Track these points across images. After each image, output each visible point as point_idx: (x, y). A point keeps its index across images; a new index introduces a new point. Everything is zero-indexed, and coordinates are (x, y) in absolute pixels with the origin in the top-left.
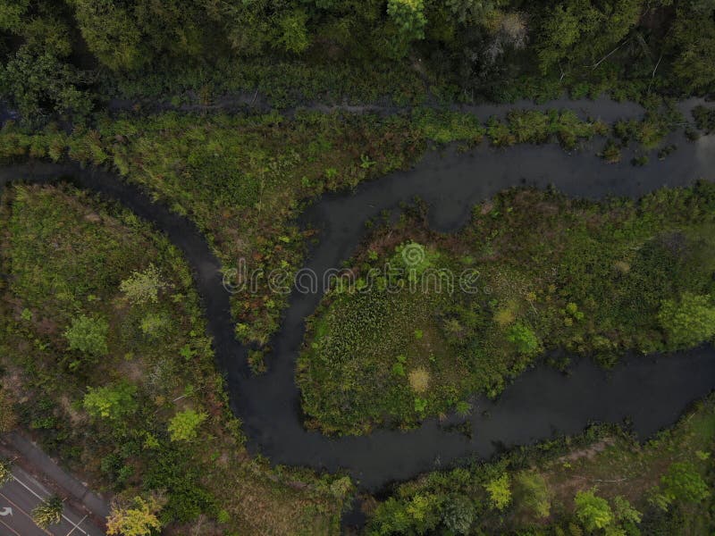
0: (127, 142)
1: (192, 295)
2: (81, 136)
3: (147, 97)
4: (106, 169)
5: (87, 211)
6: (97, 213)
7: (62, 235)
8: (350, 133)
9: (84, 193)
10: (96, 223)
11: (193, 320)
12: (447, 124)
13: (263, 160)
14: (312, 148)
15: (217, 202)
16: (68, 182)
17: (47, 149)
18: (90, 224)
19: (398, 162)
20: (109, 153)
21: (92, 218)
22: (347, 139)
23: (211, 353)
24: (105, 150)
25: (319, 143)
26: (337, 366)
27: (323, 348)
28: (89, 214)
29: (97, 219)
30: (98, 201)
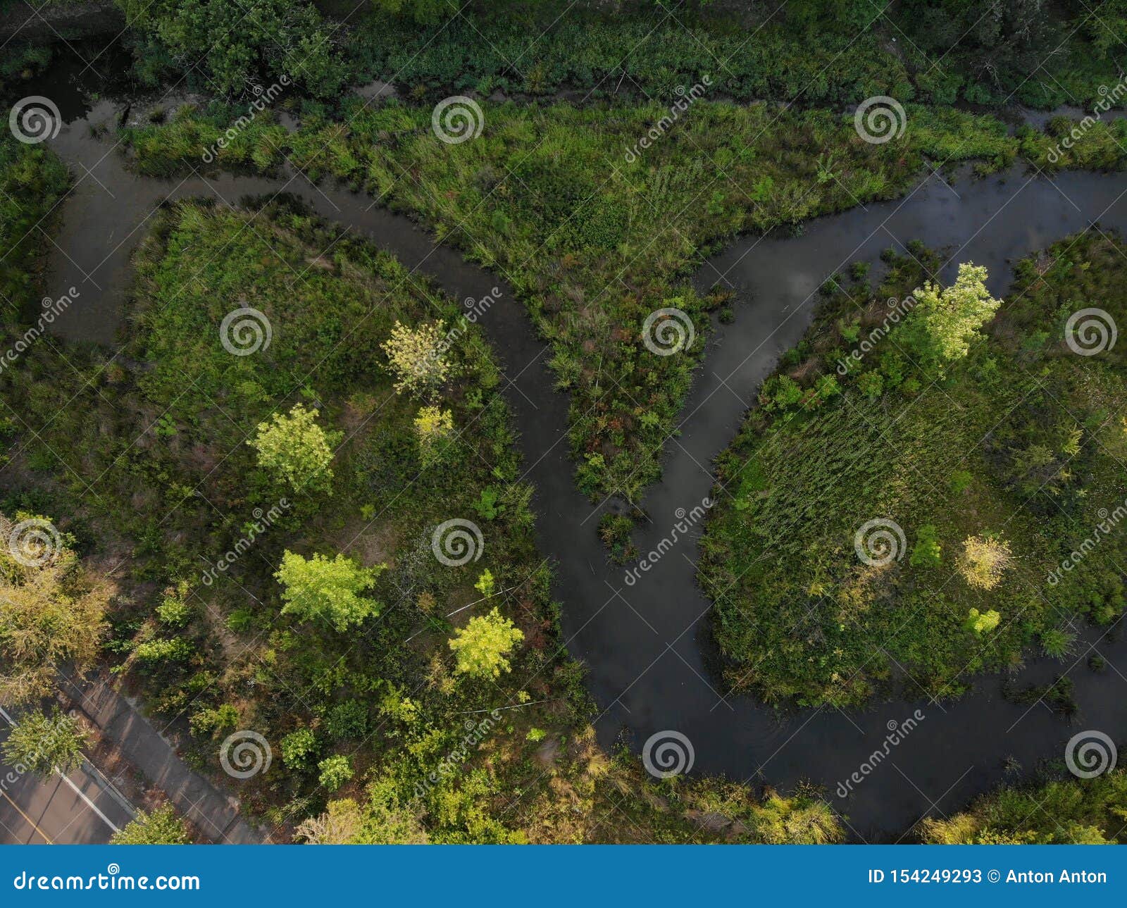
0: (395, 144)
1: (497, 402)
2: (315, 131)
3: (437, 79)
4: (353, 185)
5: (310, 251)
6: (329, 256)
7: (258, 288)
8: (788, 136)
9: (308, 220)
10: (325, 272)
11: (498, 449)
12: (955, 128)
13: (634, 174)
14: (722, 158)
15: (551, 240)
16: (281, 203)
17: (250, 150)
18: (314, 271)
19: (877, 183)
20: (363, 158)
21: (318, 262)
22: (785, 146)
23: (529, 517)
24: (355, 154)
25: (734, 150)
26: (793, 547)
27: (758, 512)
28: (314, 257)
29: (327, 265)
30: (333, 235)
